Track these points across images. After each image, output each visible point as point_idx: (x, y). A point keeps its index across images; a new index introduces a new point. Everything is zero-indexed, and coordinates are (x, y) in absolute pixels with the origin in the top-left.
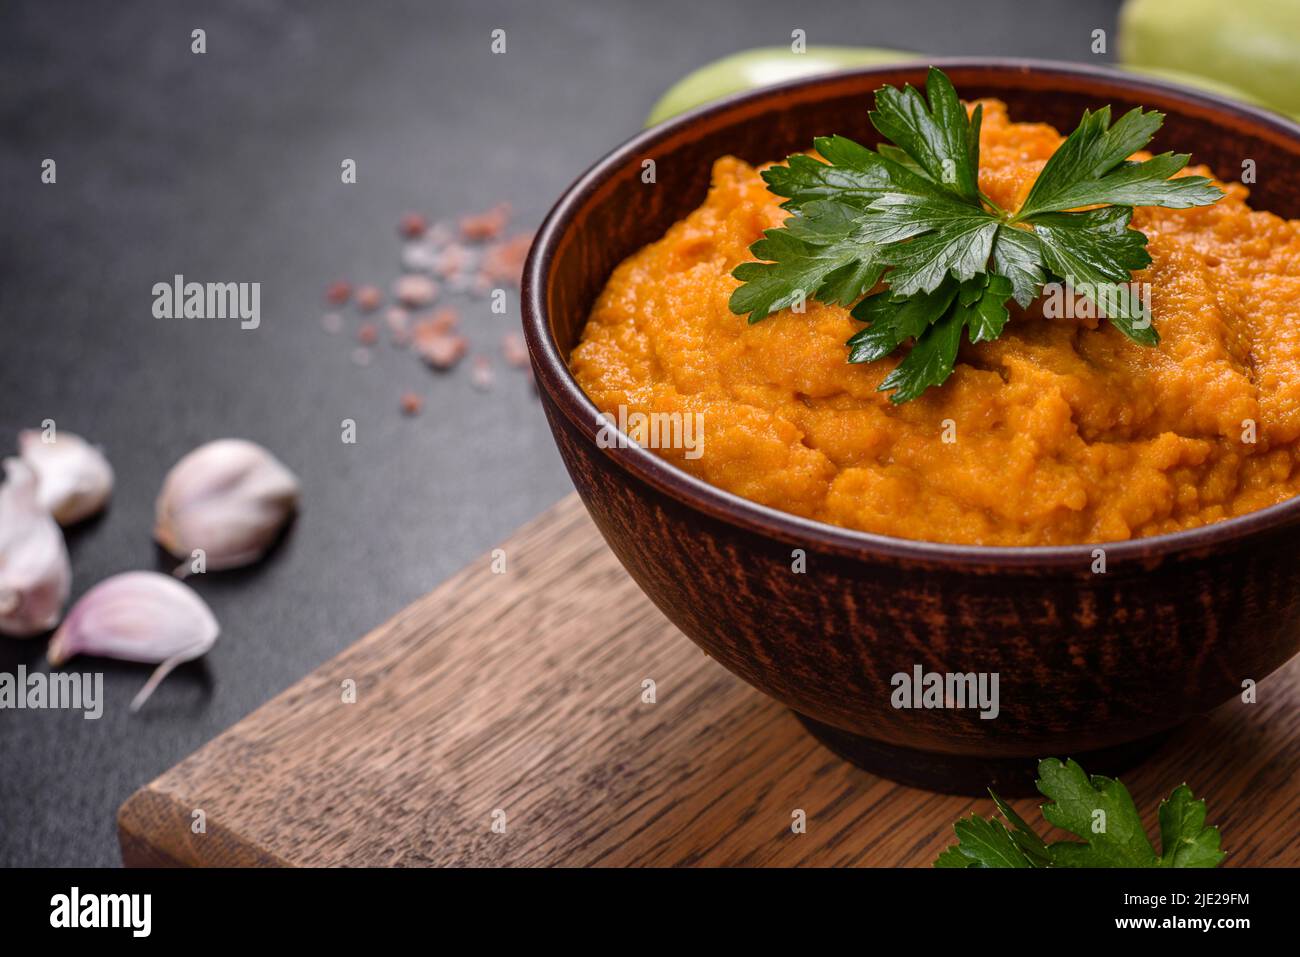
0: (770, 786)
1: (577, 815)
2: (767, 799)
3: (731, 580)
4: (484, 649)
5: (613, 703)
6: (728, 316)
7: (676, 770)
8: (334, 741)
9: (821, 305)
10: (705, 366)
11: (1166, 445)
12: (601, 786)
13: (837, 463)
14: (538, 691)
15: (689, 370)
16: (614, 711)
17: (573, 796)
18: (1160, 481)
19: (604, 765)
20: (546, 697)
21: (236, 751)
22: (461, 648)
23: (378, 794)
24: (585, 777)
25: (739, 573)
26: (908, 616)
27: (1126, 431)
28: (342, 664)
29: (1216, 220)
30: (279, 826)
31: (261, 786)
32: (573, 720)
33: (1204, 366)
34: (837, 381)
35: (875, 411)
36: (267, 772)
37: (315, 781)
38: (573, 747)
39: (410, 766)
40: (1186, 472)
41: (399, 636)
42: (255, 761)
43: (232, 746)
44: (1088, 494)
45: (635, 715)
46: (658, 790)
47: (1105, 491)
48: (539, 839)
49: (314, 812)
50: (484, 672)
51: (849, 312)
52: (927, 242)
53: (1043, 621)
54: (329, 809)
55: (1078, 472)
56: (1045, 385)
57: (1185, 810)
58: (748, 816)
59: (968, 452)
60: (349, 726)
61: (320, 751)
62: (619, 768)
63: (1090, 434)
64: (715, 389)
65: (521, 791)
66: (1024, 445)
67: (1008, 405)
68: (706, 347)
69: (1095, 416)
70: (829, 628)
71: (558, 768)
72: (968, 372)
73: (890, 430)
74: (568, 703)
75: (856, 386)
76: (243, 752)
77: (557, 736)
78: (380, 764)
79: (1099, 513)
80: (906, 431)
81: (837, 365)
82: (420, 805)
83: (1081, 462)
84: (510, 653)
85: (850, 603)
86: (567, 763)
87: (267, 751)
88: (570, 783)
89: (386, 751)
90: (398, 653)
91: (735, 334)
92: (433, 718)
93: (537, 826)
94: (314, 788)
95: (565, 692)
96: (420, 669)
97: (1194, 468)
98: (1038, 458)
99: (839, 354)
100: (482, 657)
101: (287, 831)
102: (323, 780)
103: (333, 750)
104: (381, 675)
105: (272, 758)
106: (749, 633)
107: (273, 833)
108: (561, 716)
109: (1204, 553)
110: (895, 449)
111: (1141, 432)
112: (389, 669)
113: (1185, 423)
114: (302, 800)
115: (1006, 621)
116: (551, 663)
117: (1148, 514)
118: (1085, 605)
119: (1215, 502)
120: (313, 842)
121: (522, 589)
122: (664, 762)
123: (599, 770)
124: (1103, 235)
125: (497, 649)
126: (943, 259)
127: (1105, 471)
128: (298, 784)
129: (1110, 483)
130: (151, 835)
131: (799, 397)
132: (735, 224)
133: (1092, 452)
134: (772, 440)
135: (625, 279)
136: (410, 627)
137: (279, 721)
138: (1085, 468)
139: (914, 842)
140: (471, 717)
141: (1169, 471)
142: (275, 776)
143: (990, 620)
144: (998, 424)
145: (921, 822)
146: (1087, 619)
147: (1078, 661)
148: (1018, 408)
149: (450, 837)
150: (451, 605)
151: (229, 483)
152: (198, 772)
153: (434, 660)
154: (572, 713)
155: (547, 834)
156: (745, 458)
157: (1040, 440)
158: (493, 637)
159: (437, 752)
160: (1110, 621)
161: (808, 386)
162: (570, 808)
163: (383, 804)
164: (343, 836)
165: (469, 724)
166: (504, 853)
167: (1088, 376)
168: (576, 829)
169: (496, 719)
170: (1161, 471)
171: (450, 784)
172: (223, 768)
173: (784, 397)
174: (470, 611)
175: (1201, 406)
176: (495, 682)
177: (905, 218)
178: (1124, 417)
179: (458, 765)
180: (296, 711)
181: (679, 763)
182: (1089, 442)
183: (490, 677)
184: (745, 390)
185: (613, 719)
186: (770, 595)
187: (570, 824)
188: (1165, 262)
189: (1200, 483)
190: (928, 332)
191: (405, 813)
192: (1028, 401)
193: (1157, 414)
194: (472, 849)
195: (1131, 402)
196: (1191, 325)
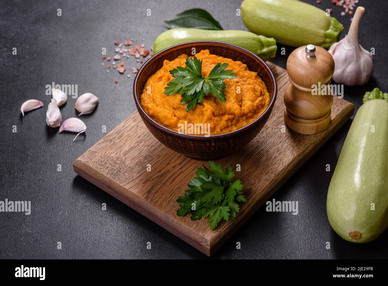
0: (172, 159)
1: (143, 164)
2: (171, 161)
3: (163, 137)
4: (129, 134)
5: (149, 144)
6: (164, 94)
7: (158, 156)
8: (106, 151)
9: (177, 94)
10: (160, 102)
11: (226, 117)
12: (146, 159)
13: (179, 119)
14: (137, 142)
15: (158, 103)
16: (148, 146)
17: (142, 160)
18: (225, 123)
19: (147, 155)
20: (138, 143)
21: (91, 153)
22: (125, 134)
23: (113, 160)
24: (144, 157)
25: (164, 137)
26: (188, 144)
27: (221, 115)
28: (107, 137)
29: (239, 74)
30: (98, 166)
31: (95, 159)
32: (142, 147)
33: (233, 104)
34: (179, 106)
35: (185, 111)
36: (96, 156)
37: (103, 158)
38: (142, 152)
39: (117, 156)
40: (229, 121)
41: (116, 132)
42: (94, 154)
43: (90, 152)
44: (215, 125)
45: (152, 146)
46: (155, 159)
47: (217, 124)
48: (137, 168)
49: (103, 163)
50: (129, 138)
51: (181, 96)
52: (193, 85)
53: (207, 145)
54: (105, 163)
55: (213, 121)
56: (209, 108)
57: (229, 169)
58: (168, 164)
59: (198, 118)
60: (108, 148)
61: (104, 153)
62: (149, 156)
63: (215, 115)
64: (162, 106)
65: (134, 160)
66: (206, 118)
67: (204, 111)
68: (160, 99)
69: (216, 113)
70: (177, 144)
71: (140, 156)
72: (198, 106)
73: (187, 114)
74: (142, 144)
75: (182, 107)
76: (92, 153)
77: (140, 150)
78: (113, 155)
79: (216, 128)
80: (189, 114)
81: (179, 104)
82: (119, 162)
83: (214, 120)
84: (133, 135)
85: (180, 142)
86: (141, 155)
87: (96, 153)
88: (142, 158)
89: (114, 153)
90: (115, 135)
91: (164, 97)
92: (121, 147)
93: (137, 166)
94: (103, 159)
95: (141, 142)
96: (119, 138)
97: (231, 120)
98: (208, 120)
99: (180, 102)
100: (129, 136)
101: (99, 167)
102: (104, 158)
103: (106, 153)
104: (113, 139)
105: (96, 154)
106: (166, 144)
107: (97, 167)
108: (141, 146)
109: (229, 136)
110: (188, 117)
111: (223, 115)
112: (114, 138)
113: (230, 113)
114: (101, 161)
115: (202, 145)
116: (139, 137)
117: (223, 127)
118: (213, 143)
119: (234, 125)
120: (103, 168)
121: (135, 123)
122: (156, 155)
123: (146, 156)
124: (219, 83)
125: (131, 135)
126: (195, 88)
127: (217, 121)
128: (101, 159)
129: (218, 123)
130: (78, 166)
131: (174, 108)
132: (165, 78)
133: (216, 119)
134: (170, 116)
135: (149, 82)
136: (117, 130)
137: (97, 147)
138: (215, 121)
139: (193, 168)
140: (127, 147)
141: (227, 121)
142: (97, 157)
143: (200, 145)
144: (202, 114)
145: (194, 165)
146: (213, 145)
147: (213, 149)
148: (205, 112)
149: (124, 168)
150: (124, 126)
151: (87, 100)
152: (85, 156)
153: (121, 136)
154: (142, 146)
155: (138, 167)
156: (166, 117)
157: (208, 117)
158: (130, 132)
159: (122, 153)
160: (217, 145)
161: (175, 107)
162: (142, 163)
163: (113, 162)
164: (108, 168)
165: (126, 148)
166: (132, 170)
167: (215, 107)
168: (143, 166)
169: (130, 147)
170: (225, 121)
171: (123, 158)
172: (89, 156)
173: (171, 108)
174: (127, 127)
175: (232, 110)
176: (130, 140)
177: (190, 81)
178: (221, 113)
179: (125, 155)
180: (100, 146)
181: (159, 155)
182: (215, 117)
183: (129, 140)
184: (166, 106)
185: (148, 147)
186: (169, 140)
187: (142, 165)
188: (230, 84)
189: (232, 122)
190: (192, 99)
191: (117, 164)
192: (206, 111)
193: (226, 112)
194: (127, 170)
195: (222, 111)
196: (232, 96)
